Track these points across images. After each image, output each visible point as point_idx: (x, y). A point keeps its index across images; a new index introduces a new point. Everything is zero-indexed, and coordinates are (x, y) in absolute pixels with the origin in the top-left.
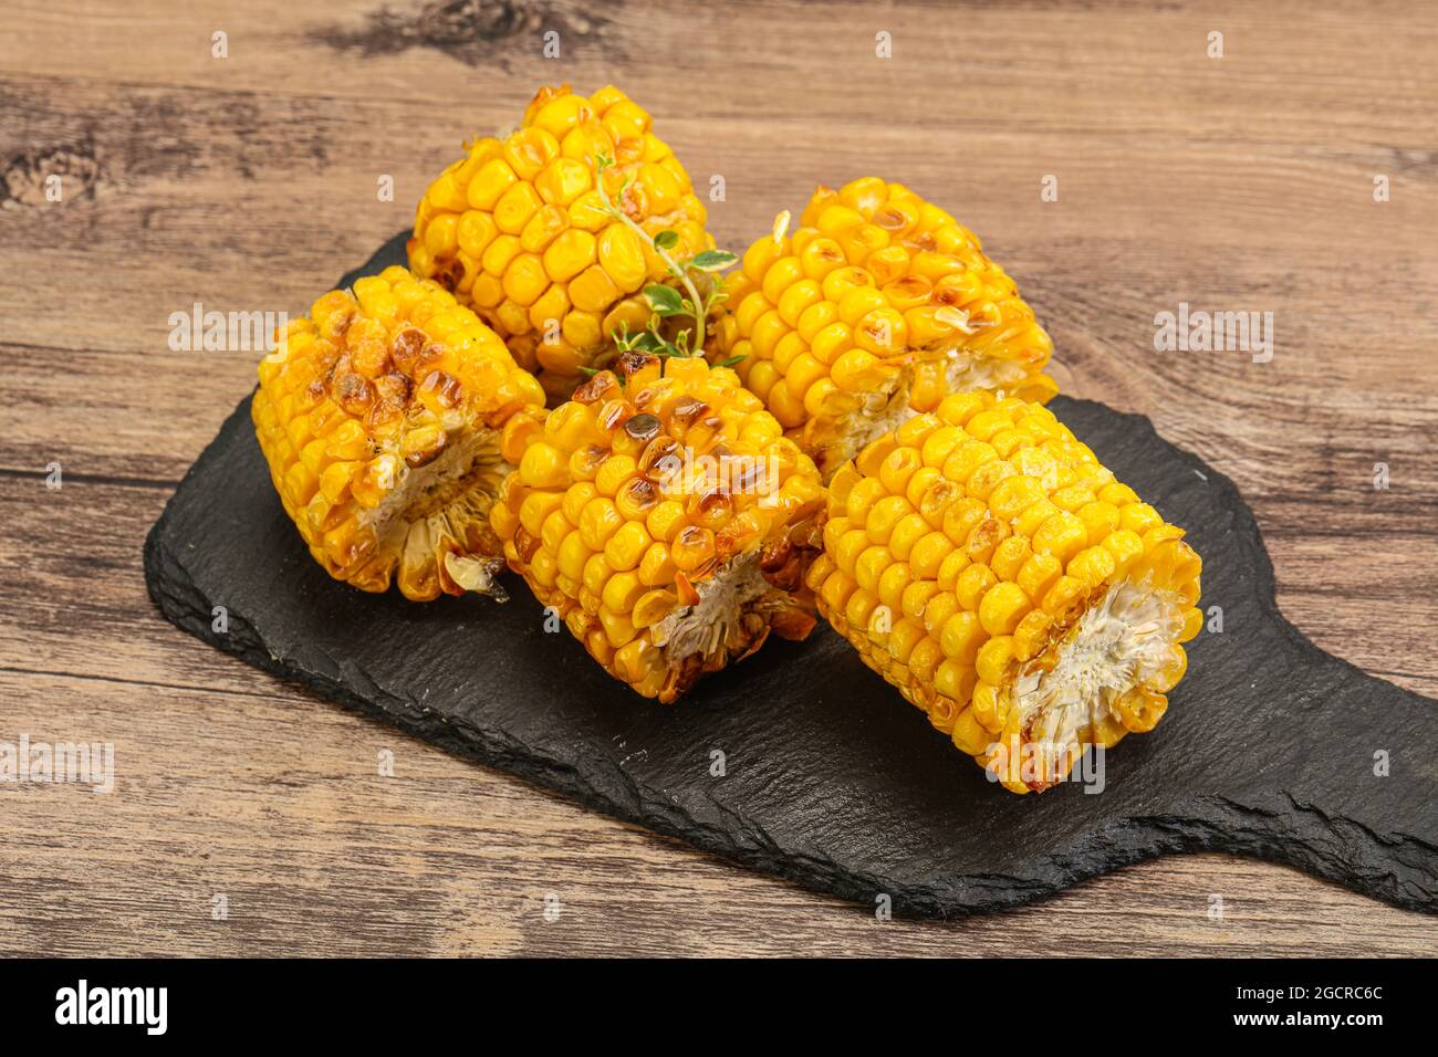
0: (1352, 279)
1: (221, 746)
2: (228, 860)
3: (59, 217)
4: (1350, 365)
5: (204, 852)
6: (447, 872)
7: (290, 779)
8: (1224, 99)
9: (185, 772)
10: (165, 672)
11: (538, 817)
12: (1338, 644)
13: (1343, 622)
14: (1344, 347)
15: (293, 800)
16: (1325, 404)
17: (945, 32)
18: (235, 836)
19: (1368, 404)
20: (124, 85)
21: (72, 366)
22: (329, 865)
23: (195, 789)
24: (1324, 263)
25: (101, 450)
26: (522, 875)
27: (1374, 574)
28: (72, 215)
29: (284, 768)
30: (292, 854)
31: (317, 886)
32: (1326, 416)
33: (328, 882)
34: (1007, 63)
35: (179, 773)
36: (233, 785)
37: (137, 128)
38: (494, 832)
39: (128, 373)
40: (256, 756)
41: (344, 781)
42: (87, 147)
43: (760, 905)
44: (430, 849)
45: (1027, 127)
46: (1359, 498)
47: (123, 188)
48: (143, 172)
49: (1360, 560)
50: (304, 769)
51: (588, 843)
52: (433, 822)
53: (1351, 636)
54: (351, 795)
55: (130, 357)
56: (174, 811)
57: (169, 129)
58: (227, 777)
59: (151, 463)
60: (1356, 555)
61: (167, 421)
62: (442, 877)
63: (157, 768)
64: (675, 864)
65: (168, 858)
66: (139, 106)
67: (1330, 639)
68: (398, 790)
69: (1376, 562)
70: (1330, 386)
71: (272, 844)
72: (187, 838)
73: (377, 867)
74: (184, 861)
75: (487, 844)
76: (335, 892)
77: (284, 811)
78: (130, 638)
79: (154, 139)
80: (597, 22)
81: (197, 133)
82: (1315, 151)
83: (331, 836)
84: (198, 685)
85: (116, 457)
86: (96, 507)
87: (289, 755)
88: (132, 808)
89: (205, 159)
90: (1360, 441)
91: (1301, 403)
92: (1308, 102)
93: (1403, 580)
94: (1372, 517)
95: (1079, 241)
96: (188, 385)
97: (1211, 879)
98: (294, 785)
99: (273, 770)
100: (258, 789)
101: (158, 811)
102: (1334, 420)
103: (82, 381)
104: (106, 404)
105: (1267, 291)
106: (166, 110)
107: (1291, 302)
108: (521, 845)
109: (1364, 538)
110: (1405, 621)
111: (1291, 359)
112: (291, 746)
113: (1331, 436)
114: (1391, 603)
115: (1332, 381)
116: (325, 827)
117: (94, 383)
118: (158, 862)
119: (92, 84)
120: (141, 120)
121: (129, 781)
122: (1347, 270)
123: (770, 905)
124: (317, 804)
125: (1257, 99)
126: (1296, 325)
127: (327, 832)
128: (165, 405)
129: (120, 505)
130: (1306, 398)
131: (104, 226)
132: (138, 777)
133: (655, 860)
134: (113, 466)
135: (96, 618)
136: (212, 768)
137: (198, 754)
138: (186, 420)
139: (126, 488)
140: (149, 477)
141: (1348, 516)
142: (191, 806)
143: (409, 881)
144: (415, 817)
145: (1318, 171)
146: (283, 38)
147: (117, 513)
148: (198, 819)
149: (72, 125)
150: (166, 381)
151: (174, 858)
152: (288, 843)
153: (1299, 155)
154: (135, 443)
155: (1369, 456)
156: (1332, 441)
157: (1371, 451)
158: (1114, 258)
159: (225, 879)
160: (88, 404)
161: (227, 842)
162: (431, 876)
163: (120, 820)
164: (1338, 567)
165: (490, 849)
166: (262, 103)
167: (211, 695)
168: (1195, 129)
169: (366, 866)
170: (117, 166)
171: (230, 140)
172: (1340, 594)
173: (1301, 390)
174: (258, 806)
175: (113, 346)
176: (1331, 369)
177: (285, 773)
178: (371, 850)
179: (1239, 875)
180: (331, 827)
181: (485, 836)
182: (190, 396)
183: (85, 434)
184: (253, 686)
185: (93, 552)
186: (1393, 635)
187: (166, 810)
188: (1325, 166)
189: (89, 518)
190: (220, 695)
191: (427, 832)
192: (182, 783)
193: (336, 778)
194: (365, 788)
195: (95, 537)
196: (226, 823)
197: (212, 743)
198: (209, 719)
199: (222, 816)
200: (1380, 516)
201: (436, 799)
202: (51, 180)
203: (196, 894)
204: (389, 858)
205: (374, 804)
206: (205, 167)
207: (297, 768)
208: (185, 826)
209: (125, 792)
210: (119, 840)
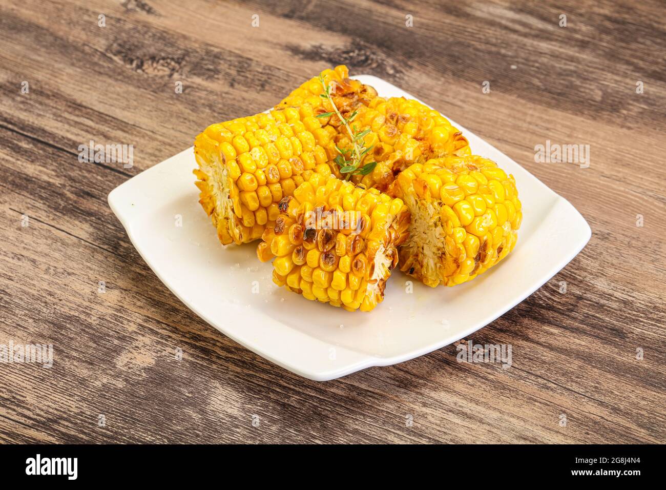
0: (633, 242)
1: (91, 266)
2: (68, 304)
3: (154, 80)
4: (611, 271)
5: (61, 299)
6: (143, 333)
7: (108, 285)
8: (626, 165)
10: (88, 237)
11: (188, 326)
12: (536, 365)
13: (543, 358)
14: (612, 264)
15: (104, 292)
16: (592, 282)
17: (530, 112)
18: (75, 297)
19: (608, 287)
20: (207, 44)
21: (125, 129)
22: (102, 317)
23: (72, 278)
24: (626, 233)
26: (169, 343)
27: (568, 345)
28: (160, 81)
29: (109, 281)
30: (92, 309)
31: (93, 322)
32: (588, 286)
33: (97, 322)
34: (547, 129)
35: (70, 271)
36: (86, 281)
37: (202, 59)
38: (168, 325)
39: (143, 137)
40: (101, 274)
41: (127, 292)
42: (180, 60)
43: (249, 381)
44: (142, 324)
46: (581, 317)
47: (184, 77)
48: (195, 74)
49: (566, 339)
50: (116, 283)
51: (200, 340)
52: (149, 315)
53: (543, 363)
54: (126, 297)
55: (148, 132)
56: (60, 282)
57: (214, 63)
58: (86, 277)
60: (565, 337)
61: (146, 156)
62: (140, 334)
63: (64, 266)
64: (227, 357)
65: (47, 296)
66: (208, 52)
67: (534, 362)
68: (144, 301)
69: (572, 342)
70: (597, 276)
71: (87, 304)
72: (58, 292)
73: (119, 324)
74: (52, 299)
75: (164, 329)
76: (98, 326)
77: (99, 295)
78: (84, 222)
79: (206, 64)
80: (398, 71)
81: (223, 67)
82: (650, 193)
83: (110, 308)
84: (97, 244)
86: (102, 177)
87: (114, 277)
88: (46, 277)
89: (220, 76)
90: (595, 298)
91: (582, 279)
92: (660, 176)
93: (578, 351)
94: (582, 326)
96: (162, 148)
97: (427, 428)
100: (94, 284)
101: (54, 280)
102: (591, 288)
103: (125, 135)
106: (217, 56)
107: (603, 243)
108: (176, 333)
109: (573, 332)
110: (569, 365)
111: (589, 262)
112: (116, 275)
113: (585, 293)
114: (567, 358)
115: (600, 275)
116: (109, 304)
117: (129, 136)
118: (43, 296)
119: (196, 41)
120: (206, 57)
121: (51, 267)
122: (634, 238)
123: (252, 382)
124: (112, 296)
125: (640, 169)
126: (598, 251)
128: (150, 151)
130: (585, 277)
131: (168, 87)
132: (55, 267)
133: (221, 354)
135: (77, 212)
136: (83, 273)
137: (81, 266)
138: (153, 158)
139: (117, 174)
141: (572, 322)
142: (67, 282)
143: (126, 331)
144: (144, 312)
145: (646, 201)
146: (276, 45)
148: (66, 287)
149: (180, 52)
150: (155, 143)
151: (49, 297)
152: (92, 305)
153: (644, 193)
155: (596, 305)
156: (584, 295)
157: (597, 303)
159: (62, 309)
161: (71, 298)
162: (136, 332)
163: (39, 279)
164: (555, 339)
165: (163, 331)
166: (254, 64)
167: (99, 249)
168: (607, 173)
169: (115, 322)
170: (187, 69)
171: (233, 72)
172: (549, 348)
173: (585, 274)
174: (91, 290)
175: (144, 127)
176: (602, 270)
178: (121, 317)
179: (439, 431)
180: (112, 305)
181: (164, 326)
182: (160, 151)
184: (116, 251)
185: (90, 191)
186: (561, 368)
187: (58, 281)
188: (651, 200)
189: (97, 179)
190: (102, 250)
191: (145, 318)
192: (69, 274)
193: (125, 290)
194: (133, 296)
195: (94, 186)
196: (76, 292)
197: (89, 264)
198: (93, 257)
199: (76, 290)
200: (585, 326)
201: (156, 308)
202: (160, 67)
203: (48, 311)
204: (125, 322)
205: (132, 303)
206: (218, 79)
207: (113, 282)
208: (60, 288)
209: (47, 271)
210: (34, 285)
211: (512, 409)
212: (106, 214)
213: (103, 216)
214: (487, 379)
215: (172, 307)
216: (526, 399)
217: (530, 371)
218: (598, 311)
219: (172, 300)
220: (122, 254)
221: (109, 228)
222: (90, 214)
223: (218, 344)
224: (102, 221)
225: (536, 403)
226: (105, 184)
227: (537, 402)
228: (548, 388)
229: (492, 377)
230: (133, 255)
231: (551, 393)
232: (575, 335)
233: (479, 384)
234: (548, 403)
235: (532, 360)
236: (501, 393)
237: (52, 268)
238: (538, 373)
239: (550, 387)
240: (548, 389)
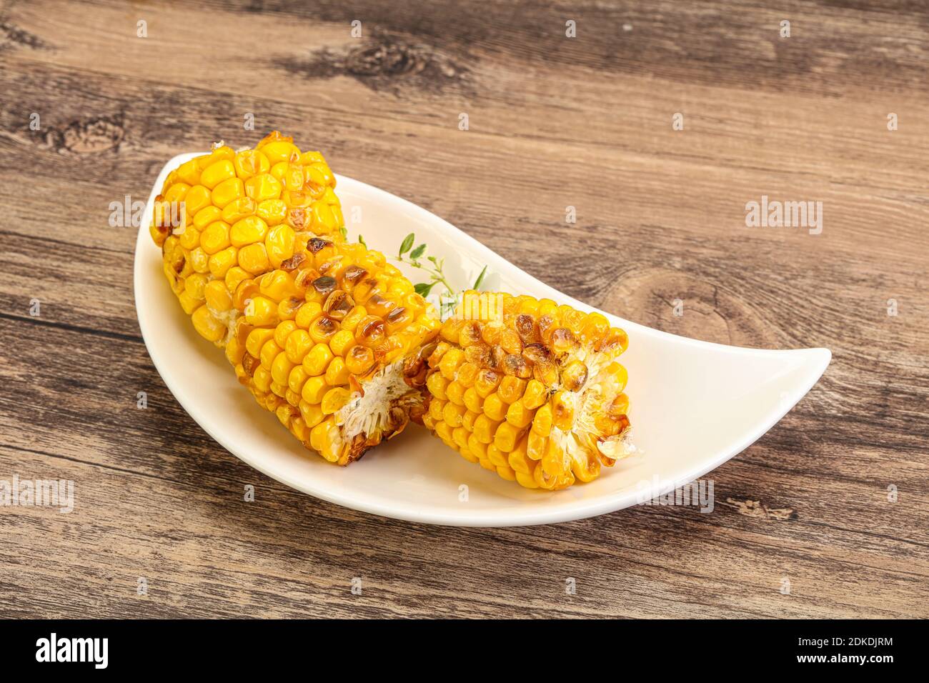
0: (922, 282)
1: (133, 509)
2: (124, 583)
3: (93, 162)
4: (911, 337)
5: (109, 576)
6: (264, 605)
7: (174, 535)
8: (858, 157)
9: (107, 524)
10: (107, 458)
11: (329, 576)
12: (871, 518)
13: (876, 503)
14: (908, 326)
15: (173, 549)
16: (890, 361)
17: (684, 97)
18: (131, 568)
19: (917, 364)
20: (150, 83)
21: (84, 257)
22: (188, 593)
23: (111, 535)
24: (905, 270)
25: (92, 312)
27: (903, 475)
28: (102, 161)
29: (171, 527)
30: (166, 583)
31: (178, 605)
32: (889, 368)
33: (185, 604)
34: (721, 121)
35: (103, 524)
36: (136, 535)
37: (154, 110)
38: (298, 582)
39: (119, 265)
40: (155, 518)
41: (208, 540)
42: (119, 120)
44: (256, 589)
45: (726, 163)
46: (901, 424)
47: (137, 147)
48: (152, 138)
49: (895, 465)
50: (185, 529)
52: (261, 572)
53: (880, 513)
54: (211, 549)
55: (122, 255)
56: (95, 548)
57: (173, 112)
58: (133, 529)
59: (123, 323)
60: (893, 461)
62: (260, 608)
63: (89, 519)
65: (85, 578)
66: (157, 96)
67: (866, 514)
68: (242, 549)
69: (905, 467)
70: (895, 350)
71: (155, 575)
72: (100, 566)
73: (219, 598)
74: (95, 581)
75: (293, 590)
76: (189, 611)
77: (166, 555)
78: (88, 434)
79: (163, 118)
80: (460, 70)
81: (191, 117)
82: (912, 197)
83: (193, 574)
84: (126, 468)
85: (101, 317)
86: (82, 348)
87: (176, 519)
88: (68, 543)
89: (193, 134)
90: (908, 387)
91: (874, 359)
92: (912, 165)
93: (920, 481)
94: (908, 437)
95: (747, 239)
98: (176, 539)
99: (164, 528)
100: (152, 539)
101: (85, 547)
102: (894, 372)
103: (88, 267)
104: (101, 283)
105: (865, 284)
106: (174, 101)
107: (879, 293)
108: (315, 593)
109: (900, 450)
110: (917, 507)
111: (873, 329)
112: (178, 514)
113: (890, 382)
114: (911, 495)
115: (898, 347)
116: (190, 568)
117: (95, 269)
118: (79, 579)
119: (130, 81)
120: (157, 106)
121: (69, 525)
122: (919, 275)
124: (188, 553)
125: (879, 159)
126: (879, 308)
127: (191, 572)
129: (97, 348)
130: (878, 356)
131: (121, 170)
132: (76, 523)
133: (399, 612)
134: (98, 323)
135: (69, 419)
136: (123, 523)
137: (117, 513)
139: (104, 338)
140: (120, 332)
141: (892, 435)
142: (107, 545)
143: (237, 609)
144: (250, 568)
145: (911, 210)
146: (257, 62)
147: (94, 353)
148: (110, 555)
149: (112, 105)
151: (89, 579)
152: (164, 576)
153: (902, 198)
154: (115, 309)
155: (913, 397)
156: (890, 385)
157: (914, 395)
158: (768, 253)
159: (120, 595)
160: (90, 282)
161: (125, 571)
162: (252, 607)
163: (59, 550)
164: (880, 467)
165: (294, 593)
166: (236, 102)
167: (133, 476)
168: (835, 175)
169: (212, 596)
170: (136, 133)
171: (211, 123)
172: (878, 485)
173: (875, 350)
174: (150, 550)
175: (112, 247)
176: (897, 338)
177: (171, 531)
178: (217, 586)
180: (195, 568)
181: (292, 585)
183: (84, 301)
184: (161, 473)
185: (75, 377)
186: (908, 515)
187: (91, 547)
188: (916, 207)
189: (77, 354)
190: (138, 477)
191: (255, 578)
192: (104, 530)
193: (203, 537)
194: (221, 546)
195: (78, 367)
196: (127, 559)
197: (128, 506)
198: (129, 491)
199: (126, 554)
200: (913, 437)
201: (265, 557)
202: (93, 138)
203: (98, 603)
204: (228, 593)
205: (224, 556)
206: (192, 139)
207: (179, 528)
208: (101, 559)
209: (66, 533)
210: (56, 563)
211: (867, 599)
212: (118, 411)
213: (114, 416)
214: (811, 559)
215: (290, 548)
216: (881, 579)
217: (867, 531)
218: (921, 407)
219: (284, 537)
220: (172, 475)
221: (133, 435)
222: (92, 418)
223: (387, 596)
224: (115, 425)
225: (899, 582)
226: (93, 360)
227: (900, 579)
228: (904, 552)
229: (817, 553)
230: (191, 474)
231: (912, 559)
232: (906, 455)
233: (803, 569)
234: (916, 577)
235: (861, 510)
236: (842, 576)
237: (73, 526)
238: (881, 532)
239: (906, 550)
240: (905, 554)
